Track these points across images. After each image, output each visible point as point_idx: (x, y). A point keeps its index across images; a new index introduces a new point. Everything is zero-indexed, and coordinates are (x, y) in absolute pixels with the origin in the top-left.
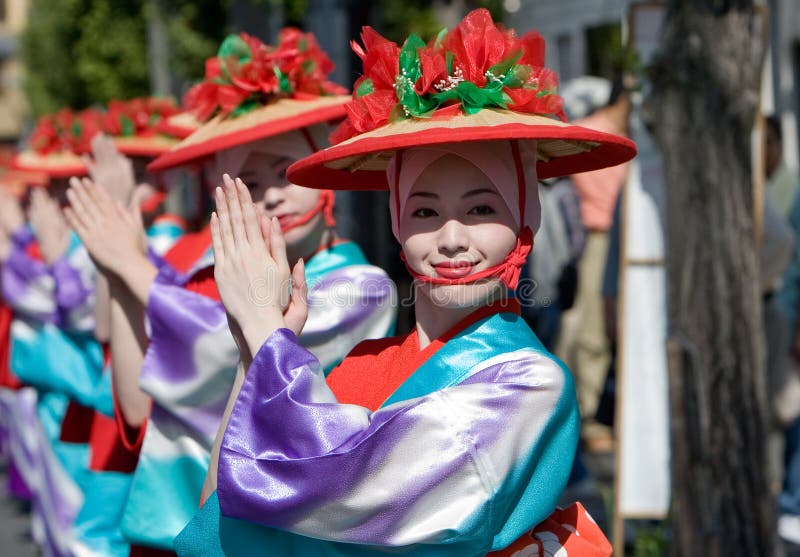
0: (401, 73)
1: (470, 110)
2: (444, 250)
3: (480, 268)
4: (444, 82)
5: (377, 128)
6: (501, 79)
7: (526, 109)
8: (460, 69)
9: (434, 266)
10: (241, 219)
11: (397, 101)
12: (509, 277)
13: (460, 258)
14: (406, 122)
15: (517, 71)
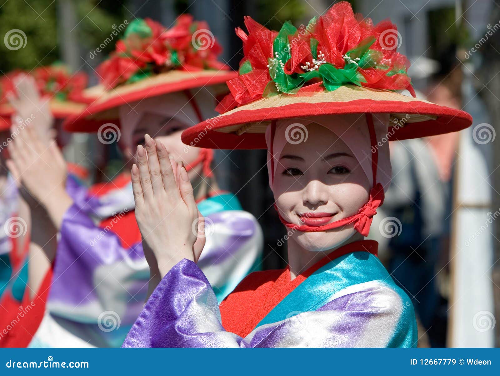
0: (275, 57)
1: (330, 87)
2: (307, 203)
3: (337, 218)
4: (309, 63)
5: (254, 101)
6: (357, 62)
7: (377, 86)
8: (323, 53)
9: (299, 216)
10: (158, 172)
11: (271, 79)
12: (361, 226)
13: (321, 210)
14: (277, 96)
15: (370, 54)
